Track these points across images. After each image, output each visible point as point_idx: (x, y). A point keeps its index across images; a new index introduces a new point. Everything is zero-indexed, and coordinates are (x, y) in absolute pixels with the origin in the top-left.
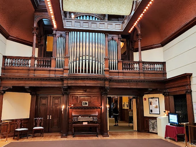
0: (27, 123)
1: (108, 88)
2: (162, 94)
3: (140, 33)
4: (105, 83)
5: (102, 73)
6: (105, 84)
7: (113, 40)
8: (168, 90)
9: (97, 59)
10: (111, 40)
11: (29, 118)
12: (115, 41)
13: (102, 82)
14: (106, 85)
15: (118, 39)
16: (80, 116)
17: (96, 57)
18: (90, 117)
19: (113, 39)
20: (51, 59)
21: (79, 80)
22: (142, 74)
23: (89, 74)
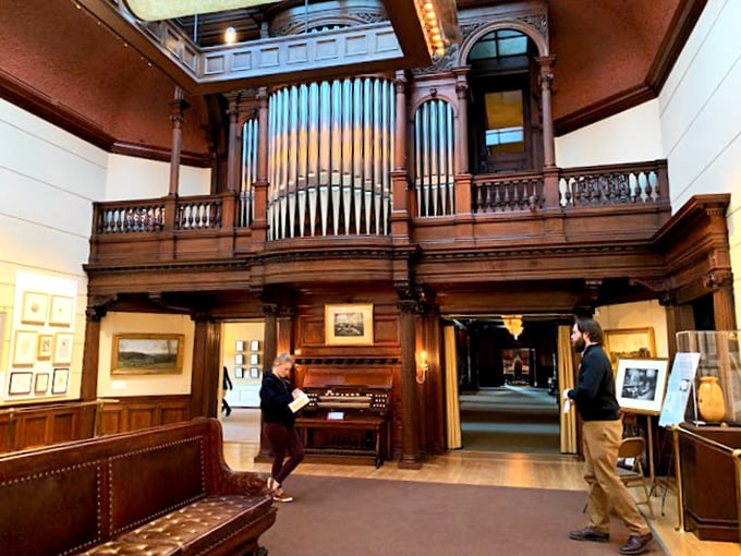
0: (182, 409)
1: (402, 285)
2: (657, 301)
3: (546, 54)
4: (392, 265)
5: (382, 232)
6: (392, 271)
7: (437, 101)
8: (673, 283)
9: (370, 182)
10: (429, 102)
11: (188, 392)
12: (445, 103)
13: (381, 264)
14: (396, 273)
15: (457, 91)
16: (330, 392)
17: (367, 176)
18: (363, 394)
19: (434, 95)
20: (222, 197)
21: (295, 261)
22: (556, 220)
23: (342, 237)
